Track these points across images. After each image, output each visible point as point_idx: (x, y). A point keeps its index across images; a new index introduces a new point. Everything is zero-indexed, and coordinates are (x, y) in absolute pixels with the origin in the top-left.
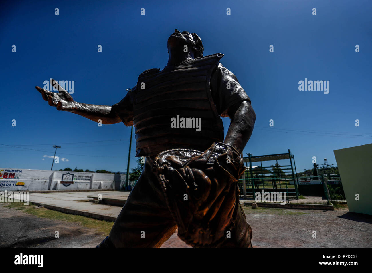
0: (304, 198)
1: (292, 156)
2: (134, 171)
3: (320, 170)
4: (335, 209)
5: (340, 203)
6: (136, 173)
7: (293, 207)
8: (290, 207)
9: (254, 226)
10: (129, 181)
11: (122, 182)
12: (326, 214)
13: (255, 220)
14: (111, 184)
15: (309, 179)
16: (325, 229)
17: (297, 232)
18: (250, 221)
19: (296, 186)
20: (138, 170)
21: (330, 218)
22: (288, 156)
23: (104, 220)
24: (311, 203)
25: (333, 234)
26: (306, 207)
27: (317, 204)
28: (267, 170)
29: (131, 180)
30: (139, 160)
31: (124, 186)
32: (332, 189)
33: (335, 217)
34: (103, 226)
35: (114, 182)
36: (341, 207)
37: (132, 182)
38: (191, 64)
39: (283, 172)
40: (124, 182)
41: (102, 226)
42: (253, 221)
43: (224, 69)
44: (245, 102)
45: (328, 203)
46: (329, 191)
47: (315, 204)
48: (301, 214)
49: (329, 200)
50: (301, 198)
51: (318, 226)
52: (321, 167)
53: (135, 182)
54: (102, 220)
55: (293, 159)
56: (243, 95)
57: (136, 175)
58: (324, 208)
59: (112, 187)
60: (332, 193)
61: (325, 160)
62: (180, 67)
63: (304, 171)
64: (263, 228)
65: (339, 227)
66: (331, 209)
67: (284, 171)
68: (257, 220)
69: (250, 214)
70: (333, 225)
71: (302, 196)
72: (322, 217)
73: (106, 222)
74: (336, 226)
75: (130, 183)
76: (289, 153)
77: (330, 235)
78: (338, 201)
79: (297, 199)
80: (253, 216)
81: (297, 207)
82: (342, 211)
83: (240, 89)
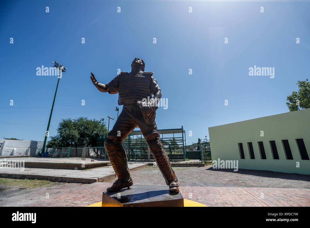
0: (188, 161)
1: (184, 131)
2: (53, 138)
3: (202, 143)
4: (205, 166)
5: (209, 162)
6: (55, 140)
7: (181, 165)
8: (179, 166)
9: (154, 177)
10: (46, 148)
11: (38, 149)
12: (199, 169)
13: (155, 173)
14: (25, 151)
15: (194, 150)
16: (197, 176)
17: (181, 178)
18: (151, 174)
19: (184, 152)
20: (57, 138)
21: (201, 170)
22: (181, 130)
23: (26, 178)
24: (192, 163)
25: (200, 178)
26: (189, 165)
27: (195, 163)
28: (167, 142)
29: (49, 146)
30: (58, 129)
31: (40, 152)
32: (205, 154)
33: (204, 170)
34: (27, 183)
35: (30, 148)
36: (209, 164)
37: (50, 149)
38: (142, 74)
39: (178, 145)
40: (41, 149)
41: (25, 183)
42: (153, 174)
43: (153, 78)
44: (159, 91)
45: (202, 162)
46: (204, 154)
47: (194, 163)
48: (185, 169)
49: (203, 161)
50: (186, 160)
51: (194, 175)
52: (203, 142)
53: (52, 149)
54: (24, 179)
55: (184, 133)
56: (159, 88)
57: (54, 142)
58: (199, 165)
59: (26, 153)
60: (205, 156)
61: (206, 136)
62: (138, 75)
63: (191, 144)
64: (160, 178)
65: (205, 174)
66: (203, 166)
67: (178, 143)
68: (156, 173)
69: (151, 170)
70: (202, 174)
71: (187, 159)
72: (197, 170)
73: (28, 180)
74: (203, 174)
75: (47, 150)
76: (182, 129)
77: (199, 178)
78: (208, 161)
79: (184, 161)
80: (154, 172)
81: (184, 166)
82: (209, 166)
83: (158, 86)
